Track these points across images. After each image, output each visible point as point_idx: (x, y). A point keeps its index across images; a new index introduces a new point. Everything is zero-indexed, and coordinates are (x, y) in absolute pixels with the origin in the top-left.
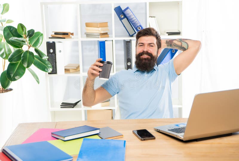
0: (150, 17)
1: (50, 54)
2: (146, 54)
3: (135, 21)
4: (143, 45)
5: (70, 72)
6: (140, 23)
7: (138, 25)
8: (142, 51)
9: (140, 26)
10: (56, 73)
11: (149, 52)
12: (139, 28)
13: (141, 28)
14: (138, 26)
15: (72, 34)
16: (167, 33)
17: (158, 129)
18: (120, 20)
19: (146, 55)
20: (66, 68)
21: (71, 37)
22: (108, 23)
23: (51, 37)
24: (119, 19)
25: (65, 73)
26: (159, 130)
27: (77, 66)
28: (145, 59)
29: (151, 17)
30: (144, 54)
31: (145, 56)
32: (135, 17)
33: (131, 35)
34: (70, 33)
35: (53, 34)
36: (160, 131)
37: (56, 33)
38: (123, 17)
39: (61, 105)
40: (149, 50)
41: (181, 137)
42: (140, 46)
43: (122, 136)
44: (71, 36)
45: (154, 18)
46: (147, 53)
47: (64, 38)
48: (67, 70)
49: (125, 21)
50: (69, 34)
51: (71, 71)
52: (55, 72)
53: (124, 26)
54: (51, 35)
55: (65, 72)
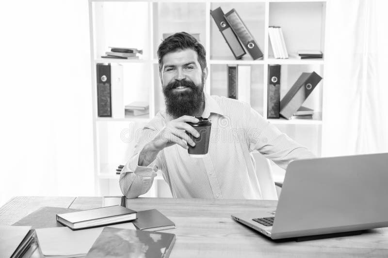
0: (269, 27)
1: (102, 84)
2: (182, 85)
3: (245, 33)
4: (173, 68)
5: (133, 115)
6: (253, 37)
7: (250, 40)
8: (174, 81)
9: (253, 42)
10: (110, 116)
11: (188, 79)
12: (251, 45)
13: (253, 45)
14: (249, 42)
15: (140, 52)
16: (300, 55)
17: (237, 217)
18: (220, 30)
19: (183, 87)
20: (127, 108)
21: (138, 57)
22: (200, 35)
23: (105, 55)
24: (218, 29)
25: (125, 117)
26: (239, 219)
27: (145, 106)
28: (182, 94)
29: (274, 27)
30: (178, 86)
31: (181, 89)
32: (245, 25)
33: (237, 56)
34: (137, 50)
35: (109, 50)
36: (240, 221)
37: (114, 50)
38: (225, 25)
39: (118, 169)
40: (186, 76)
41: (268, 232)
42: (168, 70)
43: (173, 227)
44: (138, 54)
45: (277, 28)
46: (185, 83)
47: (126, 58)
48: (128, 112)
49: (228, 32)
50: (134, 52)
51: (135, 113)
52: (109, 114)
53: (227, 42)
54: (106, 53)
55: (125, 114)
